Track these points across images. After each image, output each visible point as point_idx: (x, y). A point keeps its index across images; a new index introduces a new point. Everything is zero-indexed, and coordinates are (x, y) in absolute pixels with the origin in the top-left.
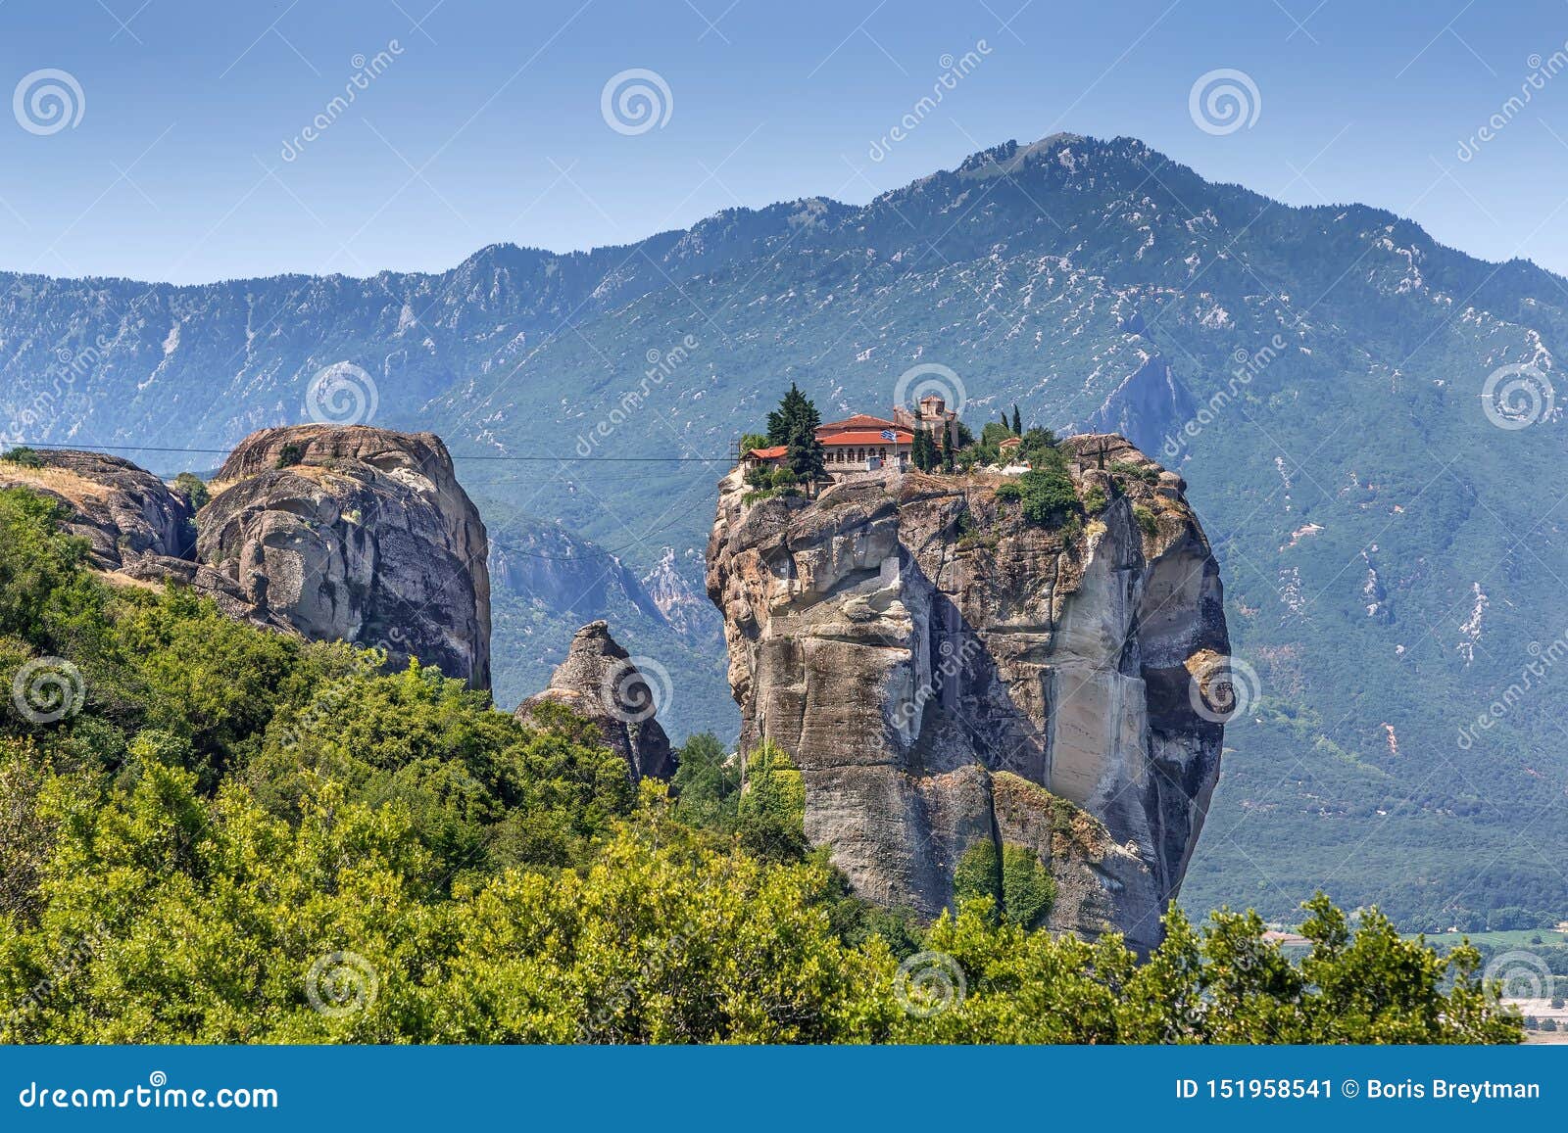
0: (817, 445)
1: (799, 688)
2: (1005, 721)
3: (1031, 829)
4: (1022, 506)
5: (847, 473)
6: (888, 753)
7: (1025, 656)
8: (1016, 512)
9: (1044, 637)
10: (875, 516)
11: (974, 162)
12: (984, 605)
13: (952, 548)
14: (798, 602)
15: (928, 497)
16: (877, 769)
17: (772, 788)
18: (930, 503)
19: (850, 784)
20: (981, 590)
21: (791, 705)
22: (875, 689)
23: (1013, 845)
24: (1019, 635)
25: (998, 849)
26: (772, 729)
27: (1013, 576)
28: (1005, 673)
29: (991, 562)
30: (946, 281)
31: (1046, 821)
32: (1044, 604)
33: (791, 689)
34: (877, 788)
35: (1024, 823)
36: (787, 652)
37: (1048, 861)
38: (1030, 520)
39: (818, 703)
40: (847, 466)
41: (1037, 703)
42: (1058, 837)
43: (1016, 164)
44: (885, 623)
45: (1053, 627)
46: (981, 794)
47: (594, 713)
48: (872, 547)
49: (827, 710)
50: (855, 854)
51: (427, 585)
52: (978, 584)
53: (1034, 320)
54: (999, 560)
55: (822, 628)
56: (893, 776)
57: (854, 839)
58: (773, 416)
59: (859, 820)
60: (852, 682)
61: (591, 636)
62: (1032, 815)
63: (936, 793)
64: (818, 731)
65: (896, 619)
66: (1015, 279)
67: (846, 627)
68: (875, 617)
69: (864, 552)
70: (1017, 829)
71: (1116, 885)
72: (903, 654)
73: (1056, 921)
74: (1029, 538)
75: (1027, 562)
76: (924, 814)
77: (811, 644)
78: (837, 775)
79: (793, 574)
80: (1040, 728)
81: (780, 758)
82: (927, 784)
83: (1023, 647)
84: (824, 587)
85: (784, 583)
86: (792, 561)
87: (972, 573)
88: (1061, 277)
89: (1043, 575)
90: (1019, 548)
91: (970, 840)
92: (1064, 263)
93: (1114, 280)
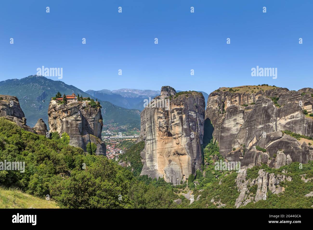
0: (67, 98)
1: (69, 126)
2: (89, 129)
3: (94, 141)
4: (91, 105)
5: (71, 101)
6: (79, 133)
7: (91, 122)
8: (90, 106)
9: (93, 119)
10: (77, 107)
11: (29, 76)
12: (87, 116)
13: (83, 110)
14: (68, 116)
15: (81, 104)
16: (78, 135)
17: (66, 138)
18: (81, 105)
19: (75, 137)
20: (87, 114)
21: (68, 128)
22: (78, 126)
23: (92, 143)
24: (91, 119)
25: (91, 143)
26: (66, 131)
27: (90, 113)
28: (89, 123)
29: (88, 111)
30: (27, 85)
31: (96, 140)
32: (93, 116)
33: (68, 126)
34: (78, 137)
35: (93, 140)
36: (67, 122)
37: (96, 144)
38: (92, 107)
39: (71, 128)
40: (71, 100)
41: (93, 127)
42: (97, 141)
43: (32, 77)
44: (78, 118)
45: (94, 118)
46: (89, 137)
47: (42, 129)
48: (77, 110)
49: (72, 128)
50: (76, 145)
51: (20, 114)
52: (86, 114)
53: (35, 88)
54: (89, 111)
55: (71, 119)
56: (80, 136)
57: (76, 143)
58: (56, 95)
59: (76, 141)
60: (75, 125)
61: (40, 120)
62: (94, 139)
63: (84, 137)
64: (71, 131)
65: (79, 118)
66: (33, 85)
67: (74, 119)
68: (77, 118)
69: (76, 111)
70: (93, 141)
71: (103, 146)
72: (81, 122)
73: (97, 151)
74: (92, 109)
75: (92, 111)
76: (83, 140)
77: (70, 121)
78: (74, 136)
79: (67, 113)
80: (93, 129)
81: (67, 134)
82: (83, 136)
83: (91, 120)
84: (71, 115)
85: (66, 114)
86: (67, 111)
87: (86, 113)
88: (37, 85)
89: (93, 113)
90: (91, 110)
91: (88, 142)
92: (37, 84)
93: (41, 86)
